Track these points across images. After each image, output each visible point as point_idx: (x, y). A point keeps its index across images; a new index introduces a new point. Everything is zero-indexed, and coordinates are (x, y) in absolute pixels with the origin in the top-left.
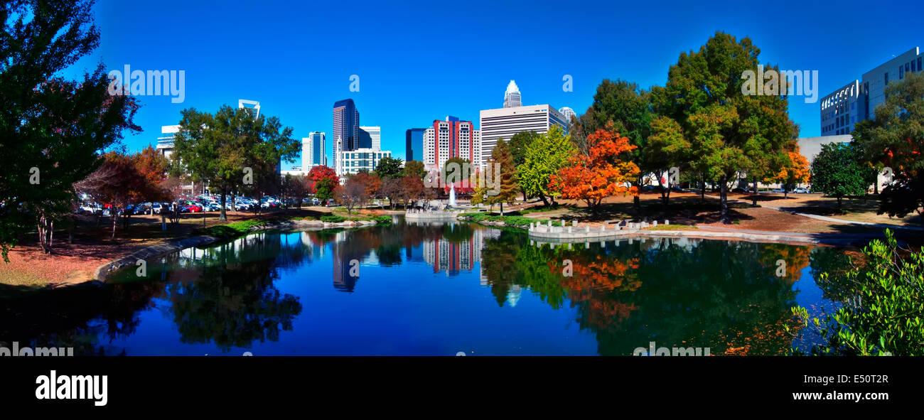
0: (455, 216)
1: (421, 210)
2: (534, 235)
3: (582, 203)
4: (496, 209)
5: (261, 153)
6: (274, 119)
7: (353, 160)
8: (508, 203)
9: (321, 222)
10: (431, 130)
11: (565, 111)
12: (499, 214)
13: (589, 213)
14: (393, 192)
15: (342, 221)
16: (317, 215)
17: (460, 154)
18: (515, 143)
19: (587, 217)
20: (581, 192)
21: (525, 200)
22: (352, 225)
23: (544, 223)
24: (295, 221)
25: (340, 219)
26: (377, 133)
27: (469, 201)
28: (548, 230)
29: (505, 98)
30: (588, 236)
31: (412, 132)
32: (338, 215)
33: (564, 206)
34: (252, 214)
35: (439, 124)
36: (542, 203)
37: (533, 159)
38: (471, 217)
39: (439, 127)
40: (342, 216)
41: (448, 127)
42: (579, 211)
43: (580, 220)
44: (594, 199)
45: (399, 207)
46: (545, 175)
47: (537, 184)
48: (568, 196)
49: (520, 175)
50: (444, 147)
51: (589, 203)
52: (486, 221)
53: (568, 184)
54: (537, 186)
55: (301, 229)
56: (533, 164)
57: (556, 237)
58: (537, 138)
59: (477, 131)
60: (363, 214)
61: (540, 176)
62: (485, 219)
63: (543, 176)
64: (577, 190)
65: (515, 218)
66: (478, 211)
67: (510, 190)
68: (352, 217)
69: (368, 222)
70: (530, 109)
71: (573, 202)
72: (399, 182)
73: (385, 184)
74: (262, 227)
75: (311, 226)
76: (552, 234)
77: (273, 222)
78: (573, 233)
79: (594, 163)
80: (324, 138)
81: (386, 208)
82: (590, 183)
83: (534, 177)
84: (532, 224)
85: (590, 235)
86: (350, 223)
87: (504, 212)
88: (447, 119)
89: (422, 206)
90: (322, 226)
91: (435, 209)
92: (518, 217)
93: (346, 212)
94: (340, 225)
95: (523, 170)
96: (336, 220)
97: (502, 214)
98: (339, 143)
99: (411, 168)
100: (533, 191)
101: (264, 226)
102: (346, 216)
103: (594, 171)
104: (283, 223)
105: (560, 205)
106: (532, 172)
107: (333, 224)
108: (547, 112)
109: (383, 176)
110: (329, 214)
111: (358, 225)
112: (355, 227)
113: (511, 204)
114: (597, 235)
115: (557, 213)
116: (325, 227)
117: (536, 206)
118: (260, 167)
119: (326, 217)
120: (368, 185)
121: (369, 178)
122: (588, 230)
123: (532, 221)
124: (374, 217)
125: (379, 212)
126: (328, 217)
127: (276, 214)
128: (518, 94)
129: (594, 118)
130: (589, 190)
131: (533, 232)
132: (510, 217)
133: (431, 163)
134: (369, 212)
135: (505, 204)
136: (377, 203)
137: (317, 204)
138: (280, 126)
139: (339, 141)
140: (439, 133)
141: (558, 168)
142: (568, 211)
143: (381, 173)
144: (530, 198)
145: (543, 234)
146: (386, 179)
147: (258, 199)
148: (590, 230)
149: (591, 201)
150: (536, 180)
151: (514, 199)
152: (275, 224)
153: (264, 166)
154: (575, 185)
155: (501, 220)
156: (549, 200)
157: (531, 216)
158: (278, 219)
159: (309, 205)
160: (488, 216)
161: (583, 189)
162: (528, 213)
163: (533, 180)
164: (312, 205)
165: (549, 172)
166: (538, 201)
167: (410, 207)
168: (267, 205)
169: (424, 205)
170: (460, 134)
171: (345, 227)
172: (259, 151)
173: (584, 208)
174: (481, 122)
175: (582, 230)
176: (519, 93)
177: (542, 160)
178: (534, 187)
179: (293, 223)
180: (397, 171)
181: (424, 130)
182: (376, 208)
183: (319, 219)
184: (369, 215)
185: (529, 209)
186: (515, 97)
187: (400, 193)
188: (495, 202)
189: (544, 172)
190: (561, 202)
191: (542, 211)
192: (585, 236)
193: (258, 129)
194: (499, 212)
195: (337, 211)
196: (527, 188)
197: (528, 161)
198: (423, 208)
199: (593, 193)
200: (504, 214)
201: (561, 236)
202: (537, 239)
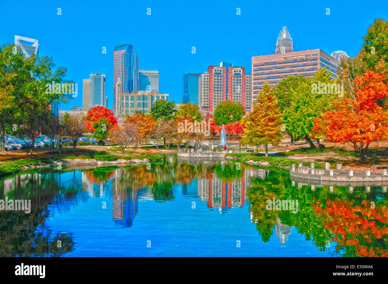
0: (223, 156)
1: (192, 150)
2: (295, 176)
3: (349, 146)
4: (262, 149)
5: (32, 93)
6: (47, 59)
7: (133, 102)
8: (273, 144)
9: (94, 160)
10: (206, 75)
11: (338, 54)
12: (264, 155)
13: (357, 156)
14: (167, 133)
15: (116, 159)
16: (91, 154)
17: (233, 98)
18: (282, 87)
19: (354, 161)
20: (346, 135)
21: (292, 142)
22: (125, 163)
23: (307, 165)
24: (68, 160)
25: (114, 157)
26: (154, 76)
27: (237, 142)
28: (310, 172)
29: (277, 45)
30: (351, 180)
31: (189, 77)
32: (113, 154)
33: (331, 148)
34: (25, 154)
35: (214, 70)
36: (308, 146)
37: (299, 102)
38: (238, 156)
39: (214, 72)
40: (116, 154)
41: (222, 72)
42: (347, 155)
43: (345, 163)
44: (362, 142)
45: (172, 146)
46: (311, 118)
47: (302, 127)
48: (332, 139)
49: (286, 118)
50: (218, 91)
51: (355, 146)
52: (251, 161)
53: (332, 127)
54: (303, 129)
55: (75, 168)
56: (298, 107)
57: (317, 178)
58: (303, 83)
59: (249, 76)
60: (137, 153)
61: (305, 119)
62: (251, 159)
63: (308, 118)
64: (343, 133)
65: (278, 158)
66: (245, 152)
67: (274, 132)
68: (125, 155)
69: (141, 161)
70: (301, 55)
71: (340, 145)
72: (173, 123)
73: (160, 125)
74: (33, 167)
75: (85, 165)
76: (313, 175)
77: (45, 161)
78: (335, 176)
79: (362, 107)
80: (105, 80)
81: (161, 147)
82: (356, 126)
83: (299, 120)
84: (293, 165)
85: (354, 179)
86: (124, 161)
87: (269, 152)
88: (221, 64)
89: (193, 145)
90: (96, 164)
91: (205, 148)
92: (282, 158)
93: (120, 150)
94: (114, 163)
95: (289, 113)
96: (110, 159)
97: (267, 155)
98: (119, 85)
99: (186, 111)
100: (299, 133)
101: (35, 165)
102: (120, 155)
103: (362, 114)
104: (55, 162)
105: (327, 148)
106: (298, 115)
107: (106, 162)
108: (318, 56)
109: (158, 117)
110: (103, 153)
111: (131, 163)
112: (128, 165)
113: (276, 145)
114: (361, 179)
115: (323, 156)
116: (99, 166)
117: (302, 148)
118: (32, 107)
119: (100, 156)
120: (143, 126)
121: (145, 119)
122: (351, 174)
123: (295, 163)
124: (147, 156)
125: (153, 151)
126: (102, 156)
127: (50, 153)
128: (289, 40)
129: (363, 60)
130: (356, 133)
131: (294, 173)
132: (274, 158)
133: (206, 105)
134: (144, 151)
135: (270, 145)
136: (152, 142)
137: (94, 144)
138: (54, 65)
139: (118, 83)
140: (214, 78)
141: (324, 111)
142: (334, 154)
143: (156, 114)
144: (296, 140)
145: (304, 175)
146: (160, 120)
147: (33, 138)
148: (354, 174)
149: (358, 144)
150: (301, 123)
151: (279, 141)
152: (47, 163)
153: (36, 106)
154: (340, 129)
155: (265, 160)
156: (315, 143)
157: (296, 158)
158: (52, 158)
159: (86, 144)
160: (254, 157)
161: (349, 132)
162: (293, 155)
163: (299, 123)
164: (89, 144)
165: (315, 116)
166: (306, 143)
167: (182, 147)
168: (42, 144)
169: (195, 145)
170: (233, 78)
171: (119, 165)
172: (29, 90)
173: (351, 151)
174: (253, 68)
175: (346, 174)
176: (291, 39)
177: (308, 103)
178: (299, 130)
179: (66, 162)
180: (171, 113)
181: (199, 75)
182: (151, 147)
183: (93, 158)
184: (143, 154)
185: (295, 150)
186: (285, 43)
187: (174, 133)
188: (260, 143)
189: (309, 115)
190: (328, 145)
191: (308, 153)
192: (348, 180)
193: (28, 68)
194: (264, 153)
195: (112, 150)
196: (293, 130)
197: (294, 104)
198: (194, 148)
199: (360, 137)
200: (269, 155)
201: (322, 178)
202: (298, 180)
